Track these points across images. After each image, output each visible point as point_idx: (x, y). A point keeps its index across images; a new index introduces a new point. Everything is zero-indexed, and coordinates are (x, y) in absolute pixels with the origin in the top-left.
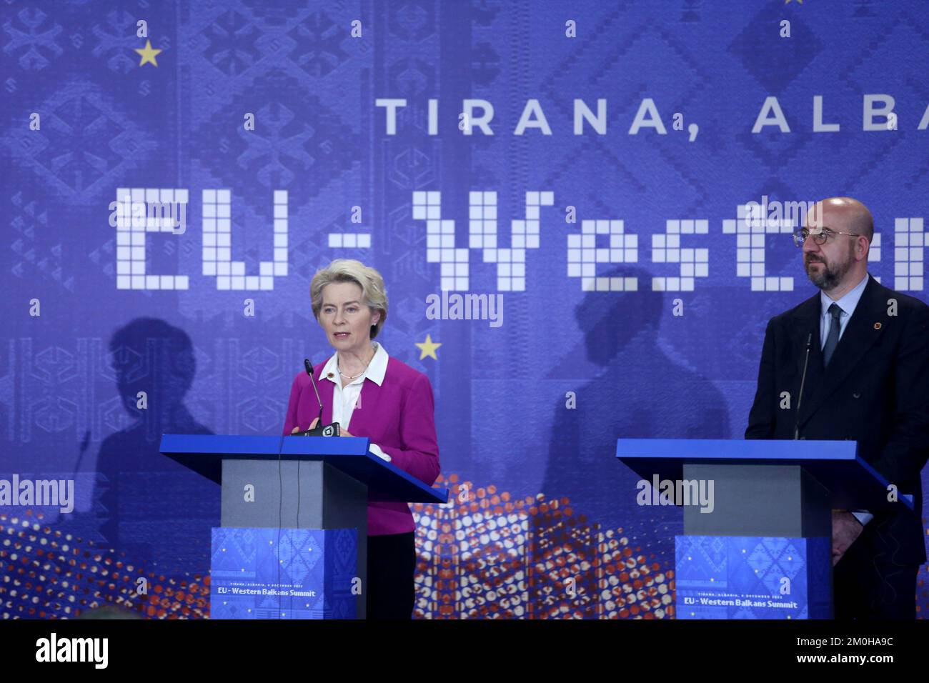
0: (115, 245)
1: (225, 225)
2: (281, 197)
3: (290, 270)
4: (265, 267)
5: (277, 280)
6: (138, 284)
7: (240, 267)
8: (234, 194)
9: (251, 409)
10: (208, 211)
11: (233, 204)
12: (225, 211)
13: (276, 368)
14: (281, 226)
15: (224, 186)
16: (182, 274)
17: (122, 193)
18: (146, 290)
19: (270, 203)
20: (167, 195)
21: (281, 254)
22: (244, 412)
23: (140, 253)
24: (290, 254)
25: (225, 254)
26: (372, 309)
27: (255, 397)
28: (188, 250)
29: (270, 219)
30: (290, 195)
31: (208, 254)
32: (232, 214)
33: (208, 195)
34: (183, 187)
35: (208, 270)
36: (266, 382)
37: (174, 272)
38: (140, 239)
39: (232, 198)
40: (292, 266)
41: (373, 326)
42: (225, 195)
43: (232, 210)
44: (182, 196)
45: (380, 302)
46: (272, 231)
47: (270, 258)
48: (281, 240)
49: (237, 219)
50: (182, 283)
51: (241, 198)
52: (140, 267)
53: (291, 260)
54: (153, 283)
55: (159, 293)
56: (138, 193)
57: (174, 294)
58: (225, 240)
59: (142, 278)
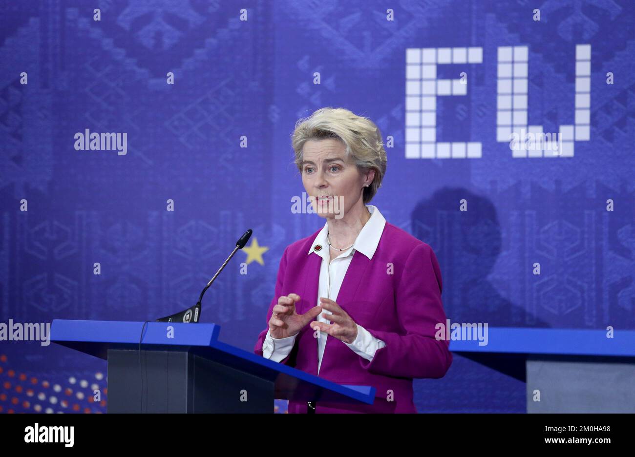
0: (404, 111)
1: (522, 86)
2: (583, 52)
3: (592, 133)
4: (565, 131)
5: (579, 145)
6: (428, 152)
7: (537, 132)
8: (531, 51)
9: (550, 288)
10: (503, 70)
11: (531, 63)
12: (522, 70)
13: (578, 243)
14: (583, 85)
15: (521, 42)
16: (475, 141)
17: (412, 55)
18: (436, 159)
19: (571, 60)
20: (459, 55)
21: (583, 116)
22: (542, 293)
23: (430, 119)
24: (593, 117)
25: (522, 117)
26: (360, 168)
27: (555, 276)
28: (481, 114)
29: (571, 77)
30: (593, 50)
31: (503, 118)
32: (529, 74)
33: (504, 53)
34: (477, 45)
35: (502, 135)
36: (567, 259)
37: (465, 138)
38: (430, 104)
39: (529, 55)
40: (594, 129)
41: (365, 188)
42: (522, 53)
43: (529, 68)
44: (475, 55)
45: (371, 159)
46: (573, 92)
47: (570, 120)
48: (583, 101)
49: (534, 78)
50: (475, 150)
51: (540, 55)
52: (430, 134)
53: (594, 122)
54: (444, 151)
55: (451, 162)
56: (429, 54)
57: (465, 163)
58: (522, 102)
59: (432, 146)
